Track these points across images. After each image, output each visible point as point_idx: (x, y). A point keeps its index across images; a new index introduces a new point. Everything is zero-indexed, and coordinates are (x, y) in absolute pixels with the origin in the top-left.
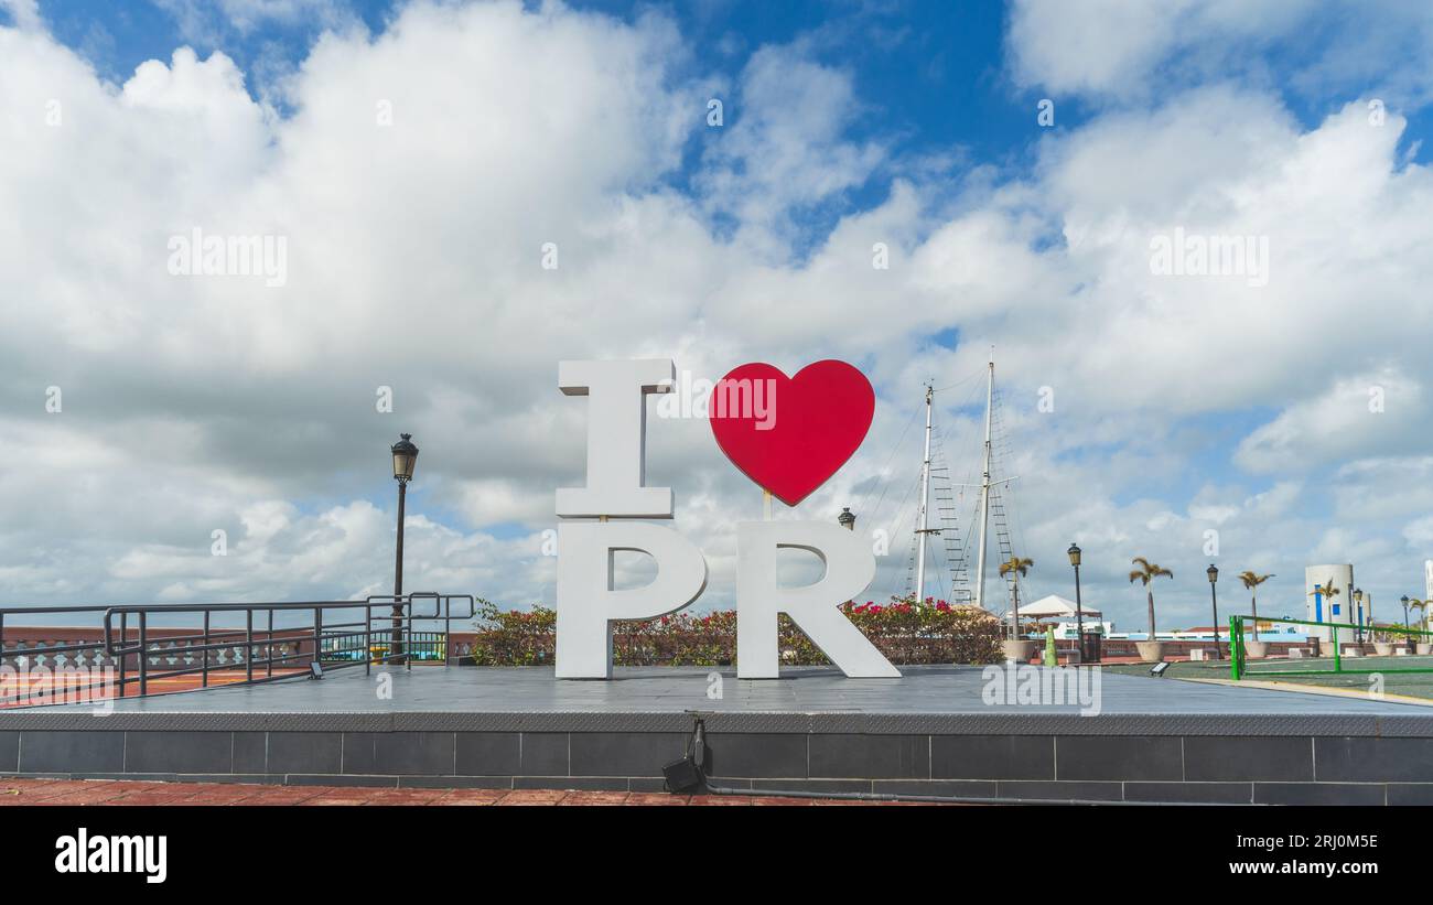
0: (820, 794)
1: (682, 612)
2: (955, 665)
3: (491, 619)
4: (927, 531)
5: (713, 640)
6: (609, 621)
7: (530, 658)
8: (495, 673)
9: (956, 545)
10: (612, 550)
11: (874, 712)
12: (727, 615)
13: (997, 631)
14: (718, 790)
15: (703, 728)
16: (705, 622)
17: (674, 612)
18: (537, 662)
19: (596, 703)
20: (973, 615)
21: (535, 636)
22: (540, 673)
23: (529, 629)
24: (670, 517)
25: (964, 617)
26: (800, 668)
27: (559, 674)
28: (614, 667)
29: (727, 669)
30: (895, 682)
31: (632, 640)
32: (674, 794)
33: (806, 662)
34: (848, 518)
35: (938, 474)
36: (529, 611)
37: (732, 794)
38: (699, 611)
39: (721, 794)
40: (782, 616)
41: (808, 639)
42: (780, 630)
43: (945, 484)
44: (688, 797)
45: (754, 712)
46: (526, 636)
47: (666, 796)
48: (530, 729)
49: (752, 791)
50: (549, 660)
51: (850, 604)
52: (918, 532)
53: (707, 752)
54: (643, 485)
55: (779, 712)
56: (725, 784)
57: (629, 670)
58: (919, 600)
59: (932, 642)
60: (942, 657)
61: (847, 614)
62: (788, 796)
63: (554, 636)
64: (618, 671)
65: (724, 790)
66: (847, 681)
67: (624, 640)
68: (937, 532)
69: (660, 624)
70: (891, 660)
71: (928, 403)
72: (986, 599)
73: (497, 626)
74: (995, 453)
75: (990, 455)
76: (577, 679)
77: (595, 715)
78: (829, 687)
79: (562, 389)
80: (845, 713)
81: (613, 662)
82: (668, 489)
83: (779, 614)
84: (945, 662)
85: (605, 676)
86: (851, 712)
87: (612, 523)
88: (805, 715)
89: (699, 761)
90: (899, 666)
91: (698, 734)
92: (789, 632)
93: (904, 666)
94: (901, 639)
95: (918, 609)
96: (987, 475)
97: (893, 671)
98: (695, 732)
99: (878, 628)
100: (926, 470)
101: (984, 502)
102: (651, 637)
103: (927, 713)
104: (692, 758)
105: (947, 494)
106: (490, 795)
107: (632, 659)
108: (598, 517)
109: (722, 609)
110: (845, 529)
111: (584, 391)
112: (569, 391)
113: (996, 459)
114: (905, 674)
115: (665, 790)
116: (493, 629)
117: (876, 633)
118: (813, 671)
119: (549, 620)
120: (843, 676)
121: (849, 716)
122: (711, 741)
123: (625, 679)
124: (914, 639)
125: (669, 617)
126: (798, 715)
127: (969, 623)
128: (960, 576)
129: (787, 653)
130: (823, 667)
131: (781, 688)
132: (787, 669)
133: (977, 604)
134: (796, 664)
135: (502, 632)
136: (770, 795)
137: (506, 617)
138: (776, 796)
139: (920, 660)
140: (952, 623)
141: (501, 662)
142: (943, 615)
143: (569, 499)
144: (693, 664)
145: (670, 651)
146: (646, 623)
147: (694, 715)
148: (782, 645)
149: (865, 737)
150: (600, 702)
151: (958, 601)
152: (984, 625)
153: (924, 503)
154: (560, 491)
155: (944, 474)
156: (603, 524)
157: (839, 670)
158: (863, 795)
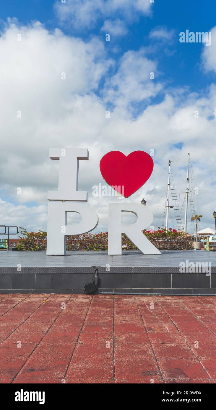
0: (136, 294)
1: (90, 233)
2: (178, 250)
3: (24, 234)
4: (169, 207)
5: (100, 242)
6: (65, 235)
7: (37, 248)
8: (25, 253)
9: (178, 211)
10: (66, 212)
11: (154, 266)
12: (105, 234)
13: (191, 239)
14: (102, 293)
15: (98, 272)
16: (97, 236)
17: (87, 233)
18: (40, 250)
19: (60, 264)
20: (184, 234)
21: (39, 240)
22: (41, 253)
23: (37, 238)
24: (86, 201)
25: (181, 235)
26: (128, 251)
27: (47, 254)
28: (67, 251)
29: (104, 252)
30: (160, 256)
31: (72, 241)
32: (87, 294)
33: (131, 249)
34: (144, 202)
35: (171, 188)
36: (37, 232)
37: (107, 294)
38: (95, 233)
39: (103, 294)
40: (123, 234)
41: (131, 241)
42: (122, 239)
43: (174, 192)
44: (92, 295)
45: (115, 267)
46: (36, 240)
47: (85, 295)
48: (39, 273)
49: (113, 293)
50: (44, 249)
51: (145, 230)
52: (166, 207)
53: (99, 280)
54: (77, 190)
55: (123, 267)
56: (105, 291)
57: (71, 252)
58: (166, 229)
59: (171, 243)
60: (174, 248)
61: (144, 233)
62: (125, 294)
63: (46, 240)
64: (68, 252)
65: (105, 293)
66: (144, 256)
67: (70, 242)
68: (172, 207)
69: (82, 236)
70: (158, 249)
71: (169, 165)
72: (187, 228)
73: (26, 237)
74: (190, 181)
75: (188, 182)
76: (54, 255)
77: (61, 268)
78: (139, 258)
79: (50, 157)
80: (144, 266)
81: (66, 249)
82: (85, 192)
83: (122, 233)
84: (175, 249)
85: (63, 254)
86: (146, 266)
87: (67, 203)
88: (131, 268)
89: (96, 283)
90: (161, 251)
91: (96, 274)
92: (125, 239)
93: (162, 251)
94: (161, 242)
95: (166, 232)
96: (188, 189)
97: (159, 252)
98: (95, 273)
99: (154, 238)
100: (168, 187)
101: (187, 198)
102: (79, 241)
103: (171, 266)
104: (94, 282)
105: (175, 195)
106: (24, 296)
107: (72, 248)
108: (62, 200)
109: (104, 232)
110: (143, 205)
111: (58, 158)
112: (52, 158)
113: (190, 184)
114: (163, 253)
115: (85, 293)
116: (24, 238)
117: (153, 240)
118: (133, 252)
119: (45, 235)
120: (143, 254)
121: (146, 267)
122: (100, 277)
123: (70, 255)
124: (165, 242)
125: (85, 234)
126: (129, 267)
127: (183, 237)
128: (179, 221)
129: (124, 246)
130: (136, 251)
131: (122, 258)
132: (125, 251)
133: (184, 230)
134: (127, 250)
135: (27, 239)
136: (120, 294)
137: (29, 234)
138: (121, 294)
139: (167, 249)
140: (177, 237)
141: (27, 249)
142: (175, 234)
143: (53, 194)
144: (93, 250)
145: (85, 246)
146: (78, 236)
147: (95, 268)
148: (123, 243)
149: (151, 274)
150: (62, 263)
151: (178, 229)
152: (187, 237)
153: (168, 198)
154: (49, 192)
155: (174, 188)
156: (64, 203)
157: (141, 252)
158: (150, 294)
